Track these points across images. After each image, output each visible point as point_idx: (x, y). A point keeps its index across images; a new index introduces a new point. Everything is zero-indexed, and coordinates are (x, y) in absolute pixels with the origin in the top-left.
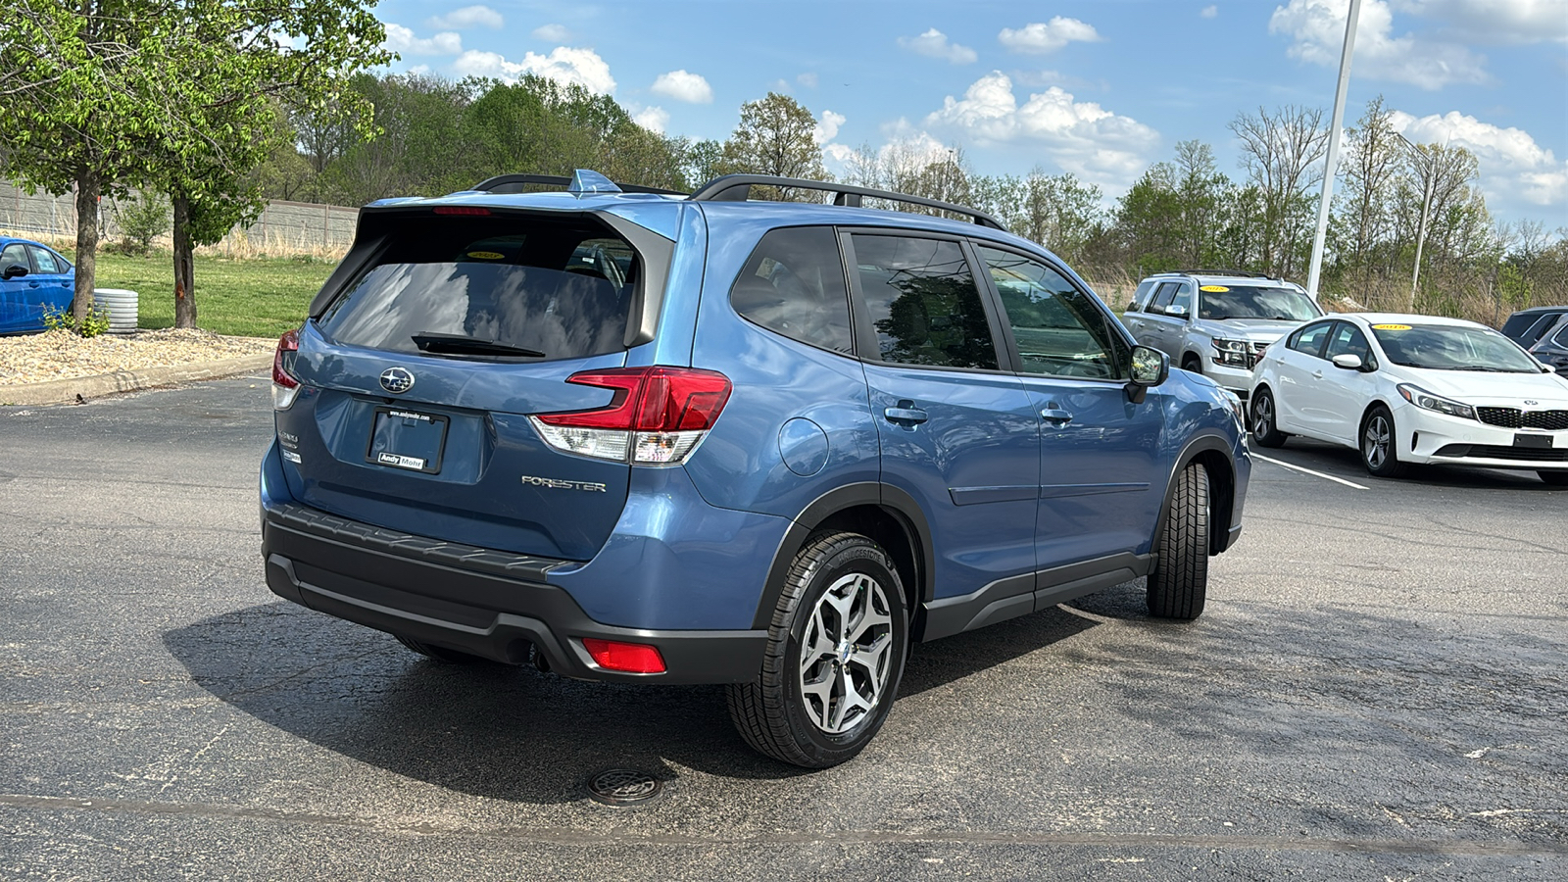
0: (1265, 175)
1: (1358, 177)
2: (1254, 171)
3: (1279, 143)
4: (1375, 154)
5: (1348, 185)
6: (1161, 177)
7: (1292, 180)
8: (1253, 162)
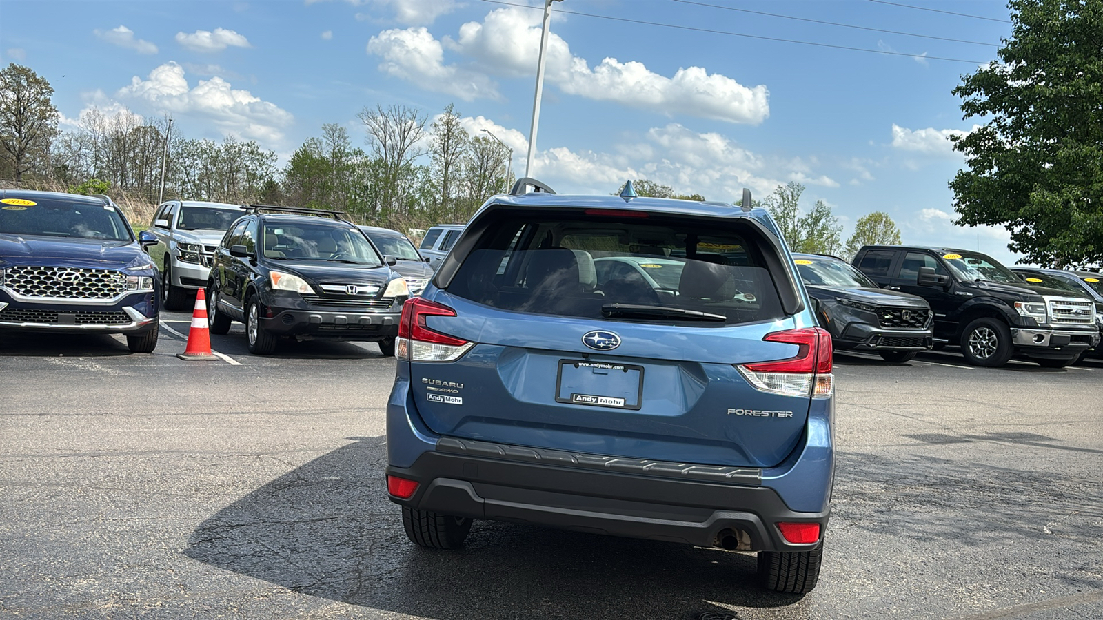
0: (382, 150)
1: (440, 155)
2: (375, 147)
3: (391, 130)
4: (450, 141)
5: (434, 160)
6: (314, 148)
7: (401, 154)
8: (374, 141)
